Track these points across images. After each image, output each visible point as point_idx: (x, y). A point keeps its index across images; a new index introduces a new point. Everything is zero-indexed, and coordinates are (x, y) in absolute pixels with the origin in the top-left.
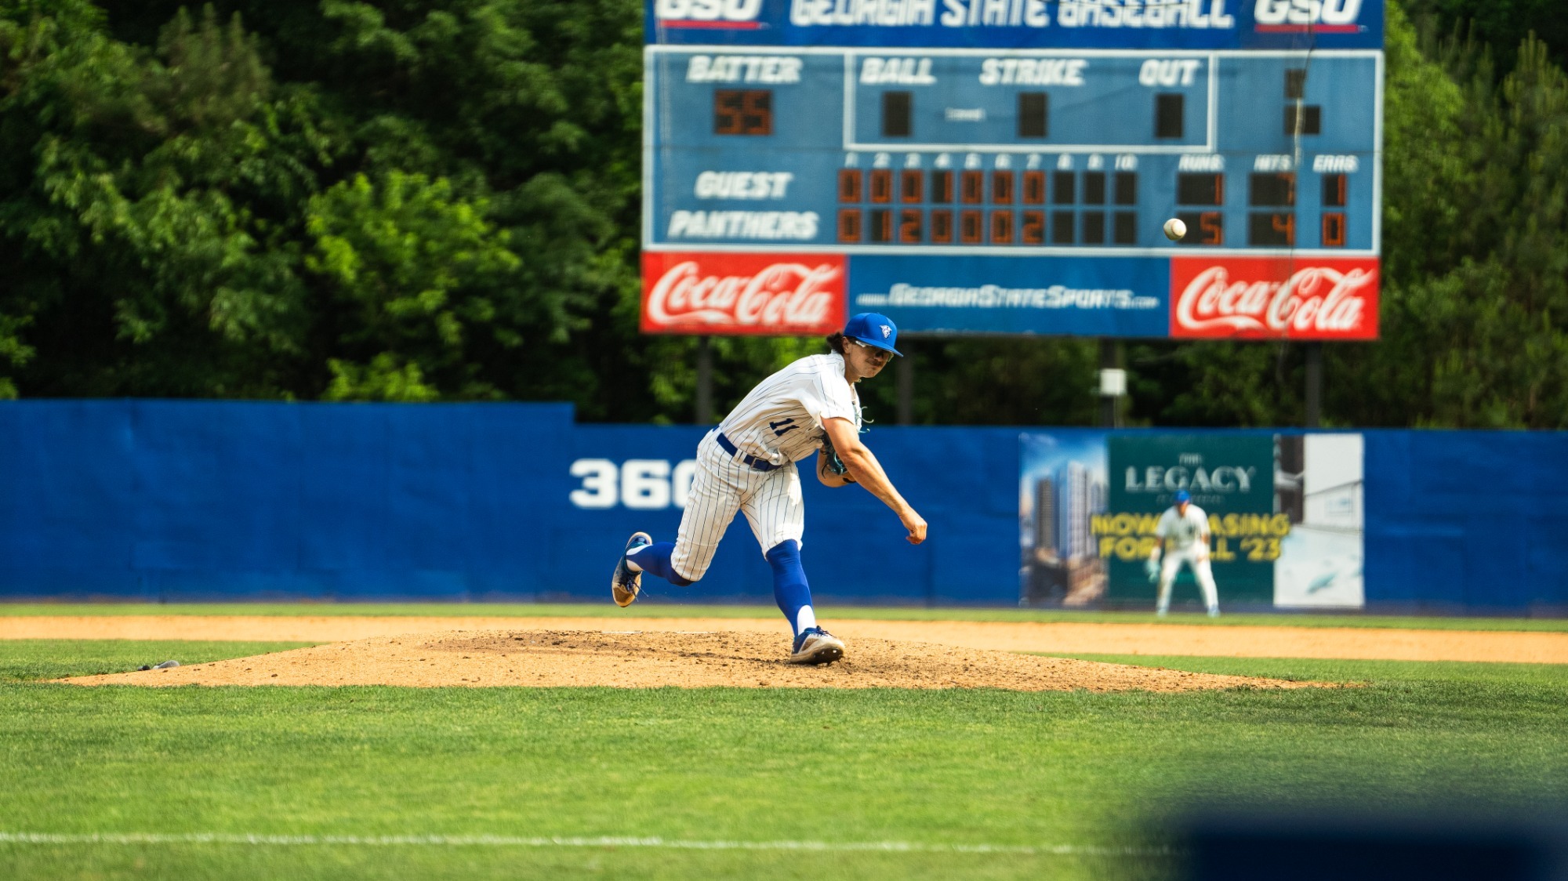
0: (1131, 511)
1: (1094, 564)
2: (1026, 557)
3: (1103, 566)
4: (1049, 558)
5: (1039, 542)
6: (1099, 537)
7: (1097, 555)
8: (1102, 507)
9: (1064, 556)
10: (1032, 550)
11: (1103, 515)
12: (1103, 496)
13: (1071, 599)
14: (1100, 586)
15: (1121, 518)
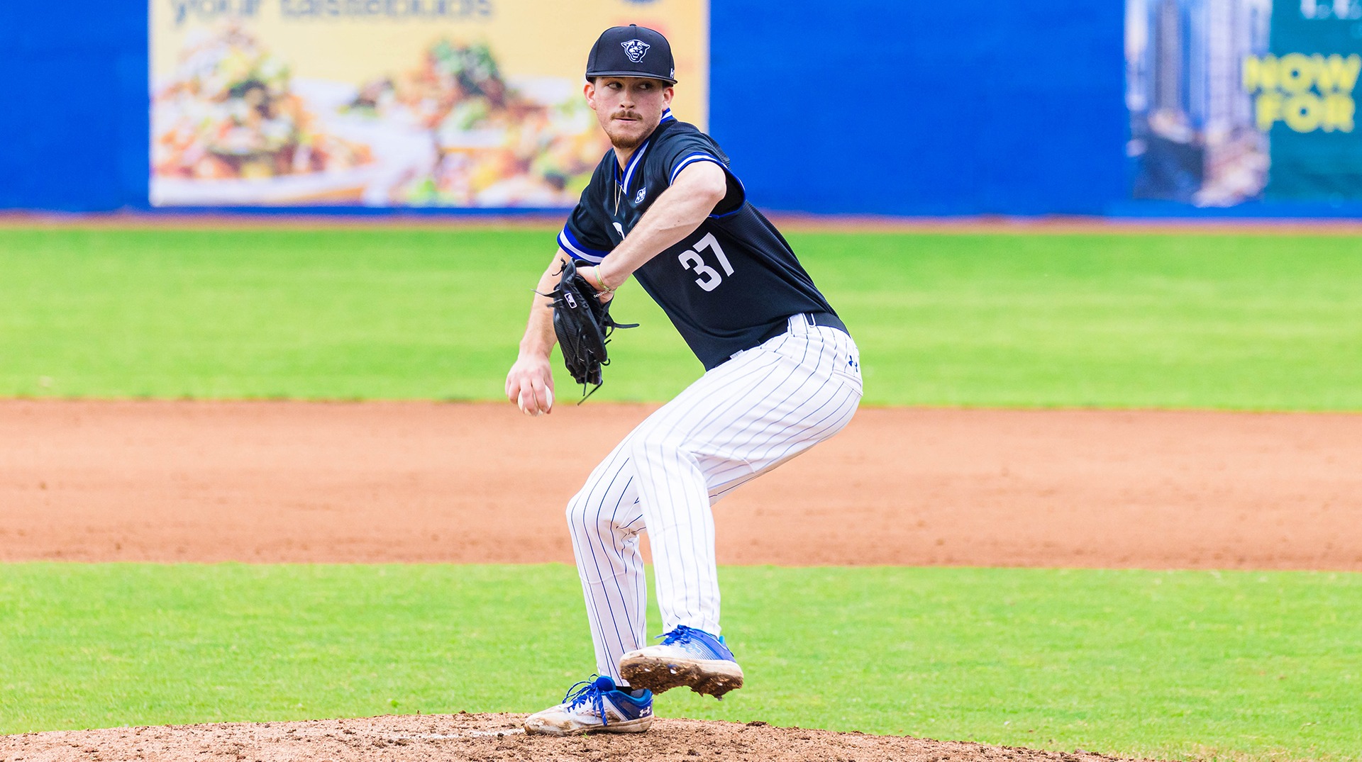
0: (1308, 52)
1: (1249, 137)
2: (1135, 126)
3: (1264, 143)
4: (1170, 126)
5: (1156, 101)
6: (1257, 93)
7: (1253, 122)
8: (1263, 43)
9: (1197, 124)
10: (1145, 115)
11: (1261, 56)
12: (1263, 26)
13: (1210, 195)
14: (1258, 173)
15: (1295, 61)
